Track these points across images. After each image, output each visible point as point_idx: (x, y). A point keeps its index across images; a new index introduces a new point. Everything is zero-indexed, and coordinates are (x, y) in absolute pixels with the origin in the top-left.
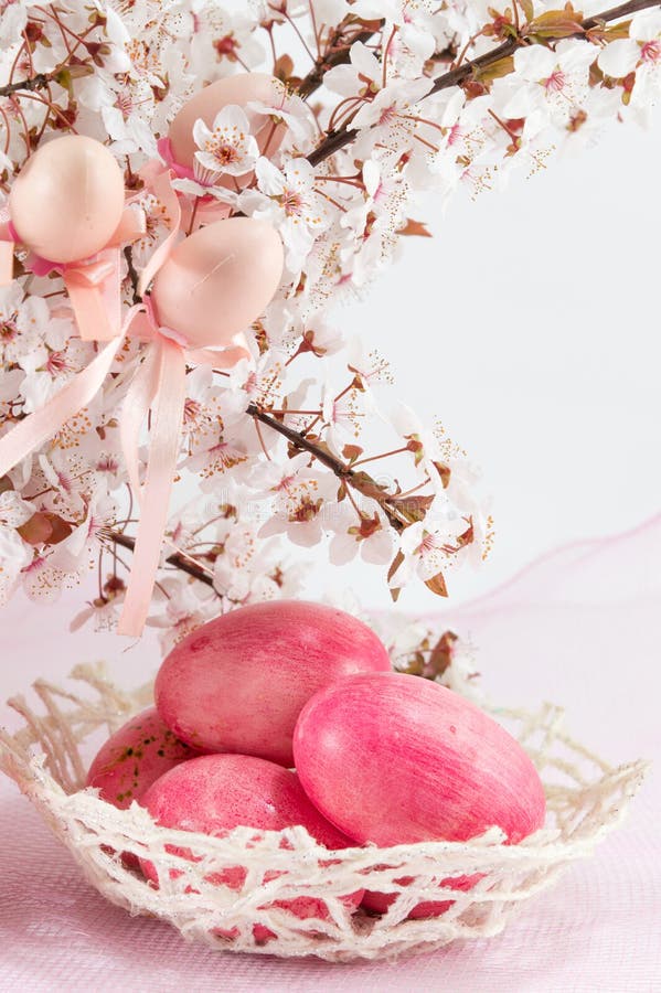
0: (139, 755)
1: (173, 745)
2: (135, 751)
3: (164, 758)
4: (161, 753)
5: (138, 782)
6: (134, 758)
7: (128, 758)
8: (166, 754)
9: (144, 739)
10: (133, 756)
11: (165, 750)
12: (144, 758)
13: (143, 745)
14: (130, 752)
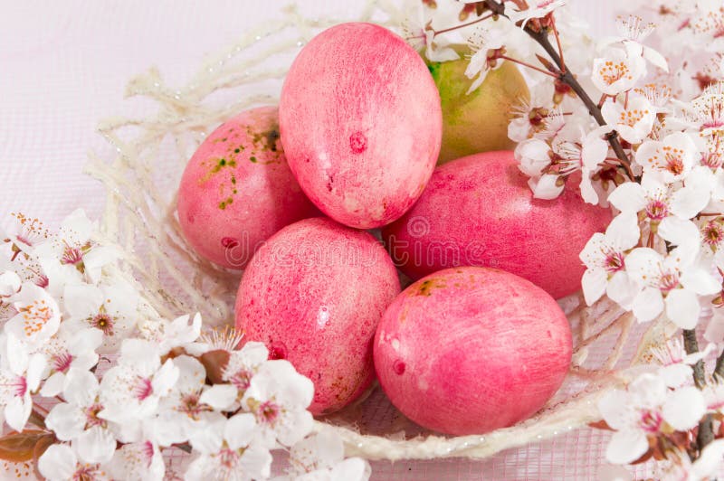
0: (233, 163)
1: (263, 150)
2: (227, 162)
3: (257, 164)
4: (253, 159)
5: (237, 189)
6: (227, 168)
7: (222, 168)
8: (257, 159)
9: (234, 148)
10: (227, 166)
11: (256, 156)
12: (238, 166)
13: (234, 154)
14: (223, 163)
